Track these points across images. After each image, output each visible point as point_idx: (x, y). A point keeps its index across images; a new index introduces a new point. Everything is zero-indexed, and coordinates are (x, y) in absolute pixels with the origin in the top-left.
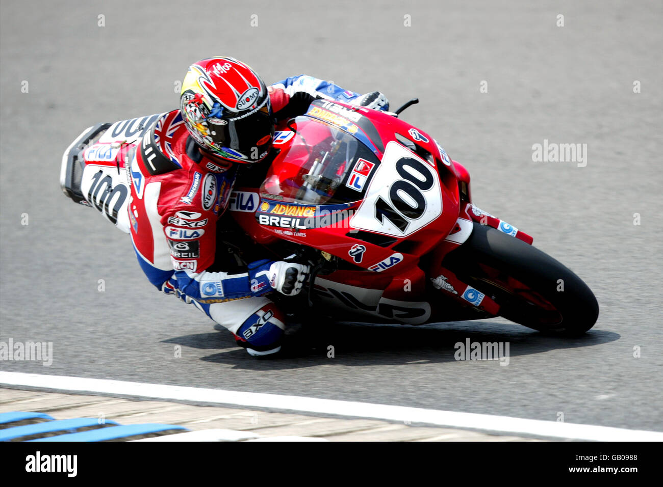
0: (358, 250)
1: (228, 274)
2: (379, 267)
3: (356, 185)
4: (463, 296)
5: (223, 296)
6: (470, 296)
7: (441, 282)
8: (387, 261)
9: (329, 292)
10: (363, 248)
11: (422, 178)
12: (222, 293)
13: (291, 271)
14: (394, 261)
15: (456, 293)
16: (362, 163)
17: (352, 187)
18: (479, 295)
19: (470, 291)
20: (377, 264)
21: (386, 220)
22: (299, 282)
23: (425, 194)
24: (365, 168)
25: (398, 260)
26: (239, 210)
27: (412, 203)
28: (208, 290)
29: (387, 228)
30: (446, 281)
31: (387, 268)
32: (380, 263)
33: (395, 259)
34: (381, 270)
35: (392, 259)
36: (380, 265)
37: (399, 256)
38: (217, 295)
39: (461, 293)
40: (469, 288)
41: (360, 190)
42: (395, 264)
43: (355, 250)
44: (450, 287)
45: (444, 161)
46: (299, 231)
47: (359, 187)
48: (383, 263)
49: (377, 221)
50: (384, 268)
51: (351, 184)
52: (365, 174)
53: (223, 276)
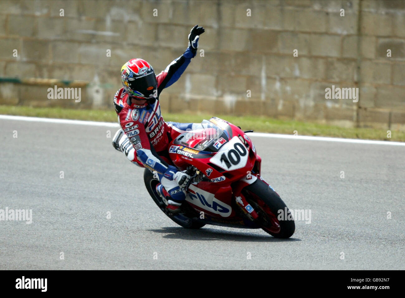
0: (209, 171)
1: (161, 162)
2: (215, 180)
3: (217, 146)
4: (246, 207)
5: (153, 167)
6: (248, 208)
7: (239, 199)
8: (219, 178)
9: (196, 195)
10: (212, 170)
11: (242, 151)
12: (154, 166)
13: (184, 177)
14: (222, 179)
15: (243, 205)
16: (222, 139)
17: (215, 146)
18: (252, 209)
19: (249, 206)
20: (215, 179)
21: (223, 162)
22: (186, 182)
23: (241, 157)
24: (223, 141)
25: (223, 179)
26: (173, 152)
27: (235, 159)
28: (150, 162)
29: (223, 165)
30: (241, 199)
31: (218, 181)
32: (216, 178)
33: (222, 178)
34: (216, 182)
35: (221, 178)
36: (216, 179)
37: (224, 177)
38: (151, 165)
39: (245, 206)
40: (249, 205)
41: (217, 148)
42: (221, 181)
43: (208, 170)
44: (242, 202)
45: (253, 150)
46: (191, 158)
47: (218, 147)
48: (217, 179)
49: (220, 162)
50: (217, 181)
51: (215, 145)
52: (222, 143)
53: (158, 161)
